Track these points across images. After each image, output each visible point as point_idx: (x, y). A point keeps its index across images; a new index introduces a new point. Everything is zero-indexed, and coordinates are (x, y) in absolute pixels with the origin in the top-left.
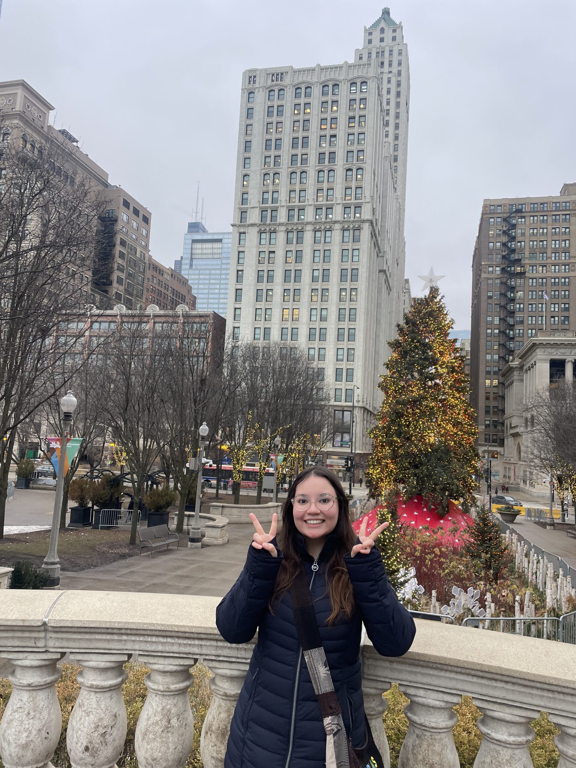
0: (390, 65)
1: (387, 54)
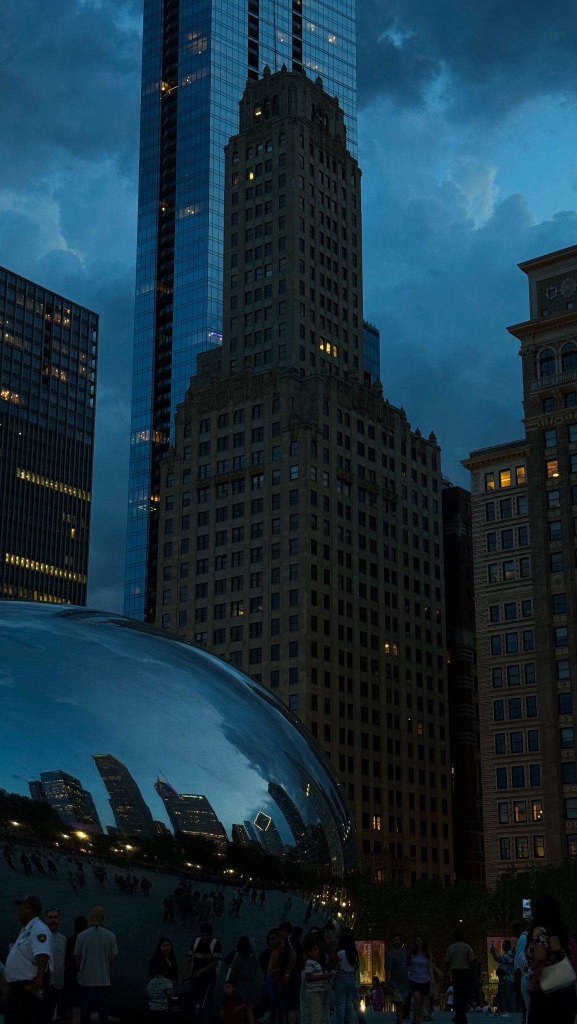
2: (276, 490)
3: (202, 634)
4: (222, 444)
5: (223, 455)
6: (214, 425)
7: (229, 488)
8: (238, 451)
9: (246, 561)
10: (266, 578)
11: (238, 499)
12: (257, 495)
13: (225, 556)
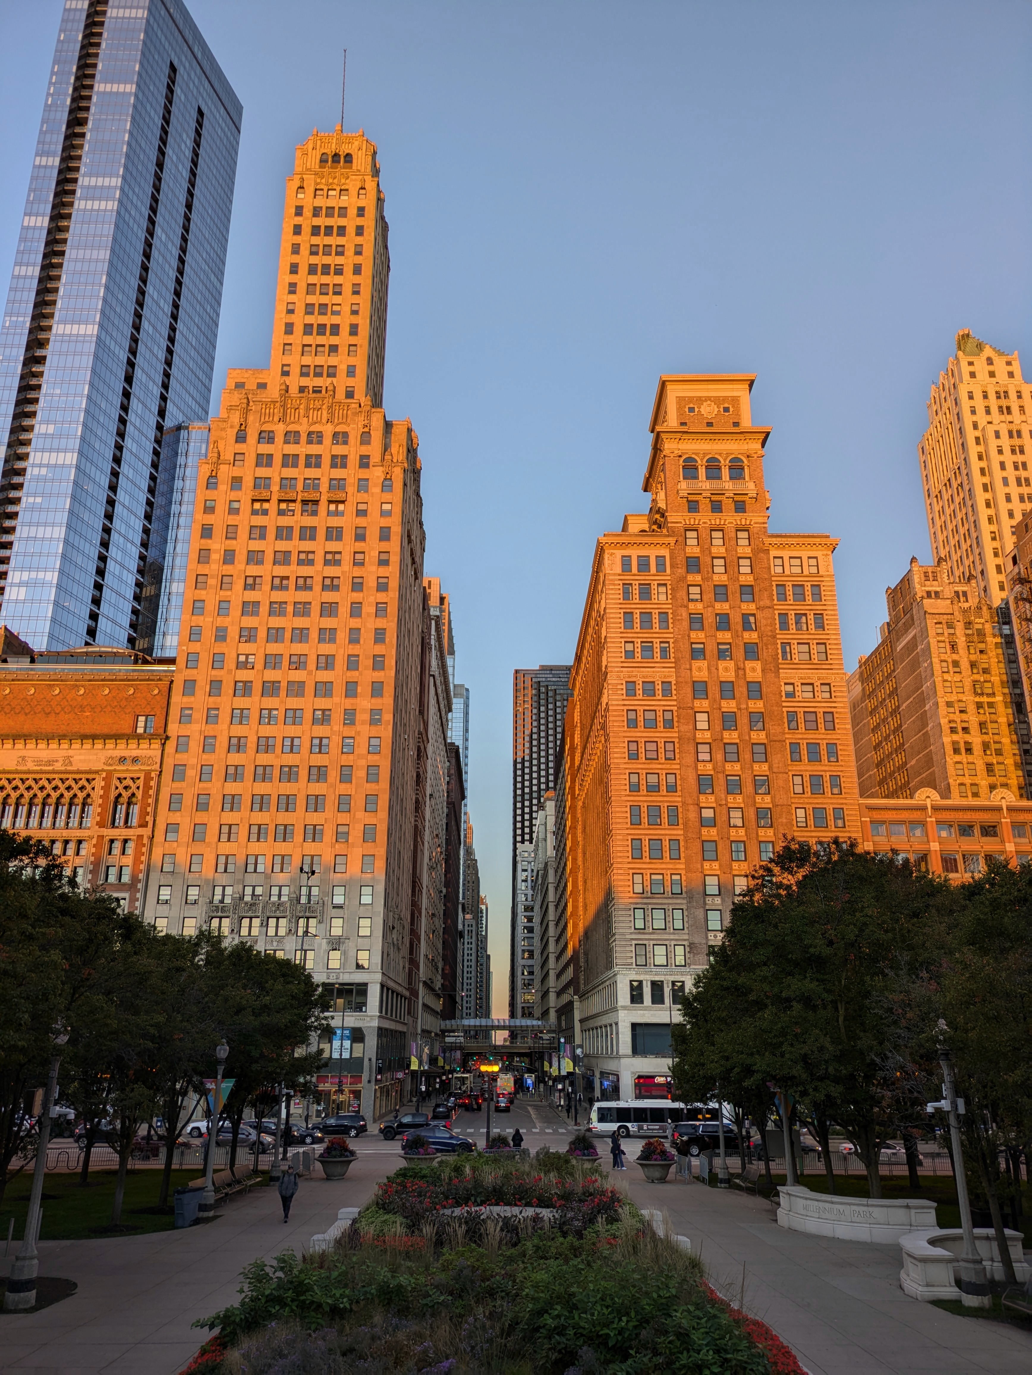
2: (361, 521)
3: (247, 656)
4: (289, 461)
5: (289, 472)
6: (279, 438)
7: (297, 507)
8: (312, 473)
9: (317, 588)
10: (344, 610)
11: (308, 521)
12: (334, 522)
13: (287, 578)
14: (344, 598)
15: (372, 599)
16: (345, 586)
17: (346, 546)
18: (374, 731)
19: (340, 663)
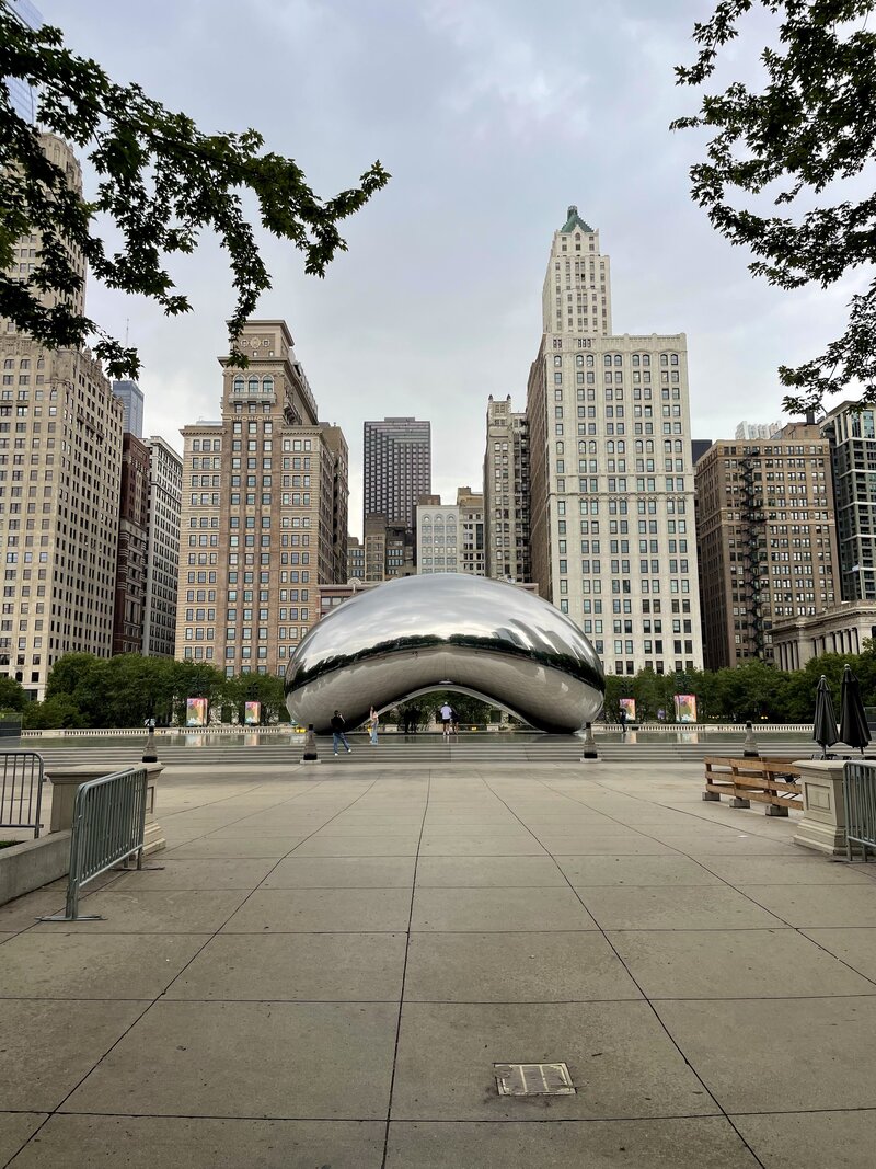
0: (592, 279)
1: (587, 265)
2: (38, 419)
8: (6, 388)
11: (5, 419)
12: (21, 420)
14: (26, 468)
15: (43, 469)
16: (27, 460)
17: (27, 435)
18: (44, 549)
19: (24, 508)
